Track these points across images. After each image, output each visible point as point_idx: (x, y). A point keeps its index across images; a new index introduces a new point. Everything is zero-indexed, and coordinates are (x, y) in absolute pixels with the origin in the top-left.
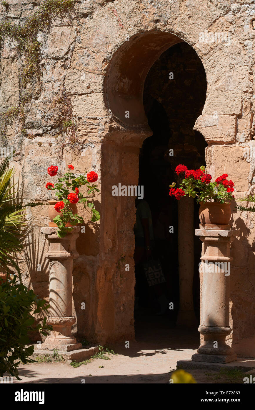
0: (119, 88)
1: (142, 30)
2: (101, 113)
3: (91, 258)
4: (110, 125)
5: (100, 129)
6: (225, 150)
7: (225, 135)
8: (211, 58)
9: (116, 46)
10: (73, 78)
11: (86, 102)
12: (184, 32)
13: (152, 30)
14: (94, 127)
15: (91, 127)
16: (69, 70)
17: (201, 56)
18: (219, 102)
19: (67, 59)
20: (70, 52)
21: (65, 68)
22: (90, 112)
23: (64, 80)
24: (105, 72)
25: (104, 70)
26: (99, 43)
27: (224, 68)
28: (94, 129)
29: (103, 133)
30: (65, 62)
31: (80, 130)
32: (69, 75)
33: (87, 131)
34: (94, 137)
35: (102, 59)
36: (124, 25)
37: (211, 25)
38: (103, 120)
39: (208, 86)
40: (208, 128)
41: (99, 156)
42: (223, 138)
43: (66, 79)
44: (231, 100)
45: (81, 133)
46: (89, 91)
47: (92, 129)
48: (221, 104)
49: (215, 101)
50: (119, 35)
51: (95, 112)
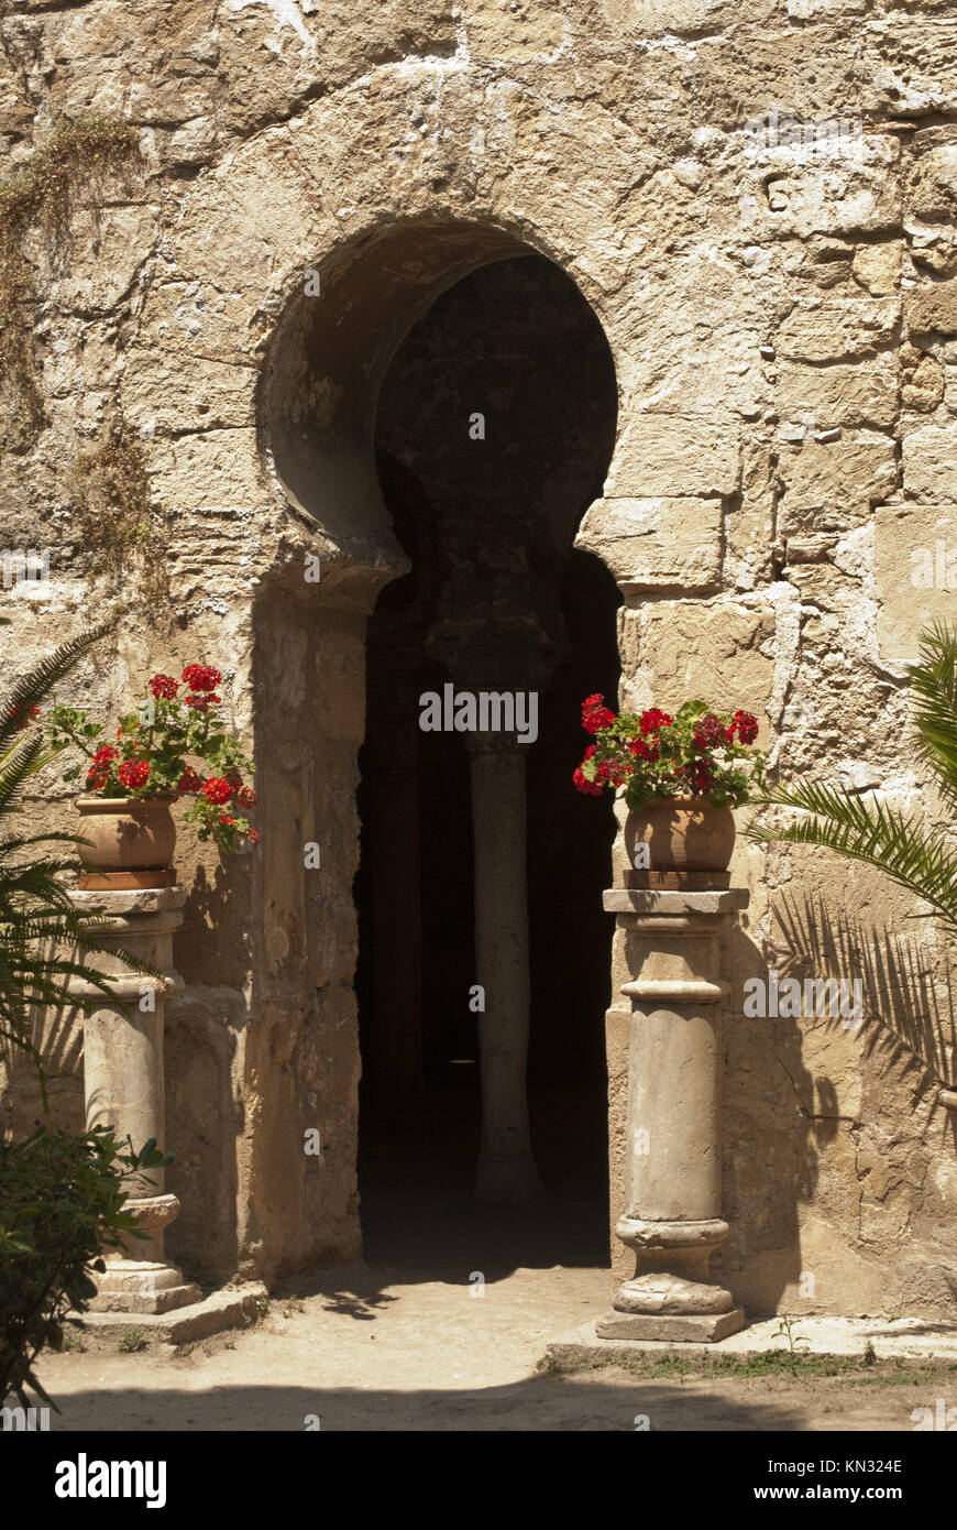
0: (302, 412)
1: (387, 214)
2: (248, 495)
3: (221, 992)
4: (280, 535)
5: (245, 550)
6: (689, 614)
7: (687, 564)
8: (631, 304)
9: (296, 269)
10: (150, 380)
11: (195, 460)
12: (533, 220)
13: (422, 213)
14: (224, 543)
15: (214, 544)
16: (134, 354)
17: (596, 297)
18: (661, 452)
19: (127, 316)
20: (137, 290)
21: (120, 348)
22: (211, 493)
23: (116, 387)
24: (261, 355)
25: (258, 350)
26: (238, 261)
27: (675, 340)
28: (225, 549)
29: (257, 563)
30: (118, 324)
31: (174, 557)
32: (133, 370)
33: (200, 557)
34: (225, 578)
35: (250, 311)
36: (324, 200)
37: (627, 195)
38: (256, 520)
39: (623, 400)
40: (627, 542)
41: (243, 643)
42: (677, 574)
43: (123, 384)
44: (703, 446)
45: (179, 566)
46: (206, 420)
47: (218, 551)
48: (670, 461)
49: (649, 450)
50: (310, 232)
51: (227, 493)
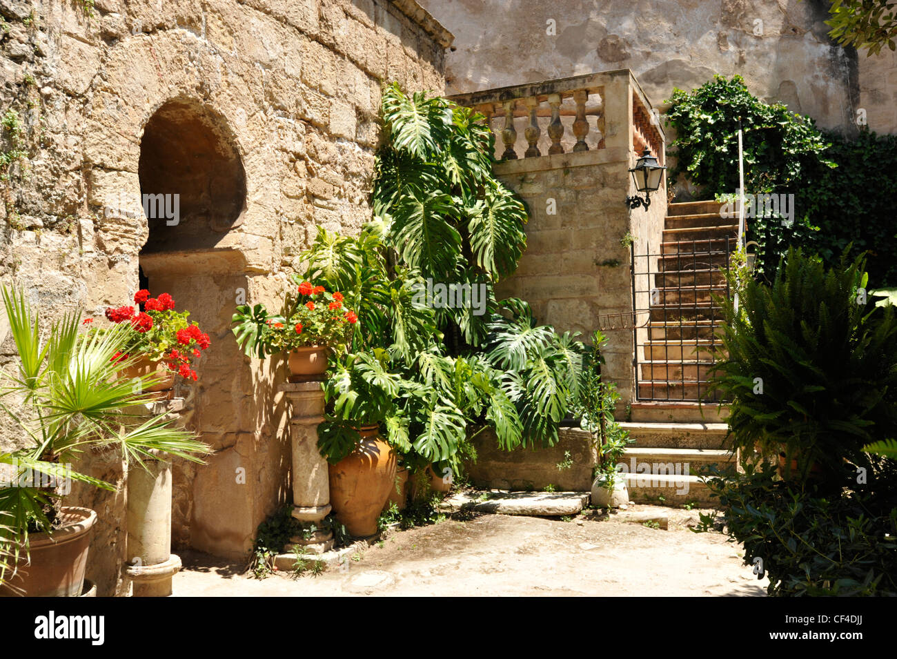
6: (265, 281)
7: (264, 262)
8: (251, 160)
9: (155, 105)
10: (96, 137)
11: (116, 184)
13: (194, 99)
14: (129, 228)
15: (124, 227)
16: (89, 122)
19: (88, 100)
20: (90, 89)
21: (84, 116)
23: (83, 137)
25: (140, 138)
28: (129, 231)
29: (141, 240)
30: (83, 104)
31: (106, 231)
32: (90, 130)
33: (118, 233)
34: (128, 245)
36: (164, 78)
38: (140, 219)
39: (248, 196)
40: (251, 251)
41: (137, 278)
45: (109, 236)
46: (122, 164)
47: (126, 232)
48: (261, 223)
49: (256, 217)
50: (160, 90)
